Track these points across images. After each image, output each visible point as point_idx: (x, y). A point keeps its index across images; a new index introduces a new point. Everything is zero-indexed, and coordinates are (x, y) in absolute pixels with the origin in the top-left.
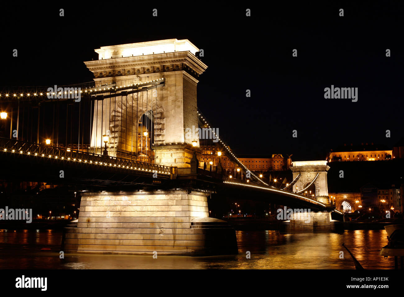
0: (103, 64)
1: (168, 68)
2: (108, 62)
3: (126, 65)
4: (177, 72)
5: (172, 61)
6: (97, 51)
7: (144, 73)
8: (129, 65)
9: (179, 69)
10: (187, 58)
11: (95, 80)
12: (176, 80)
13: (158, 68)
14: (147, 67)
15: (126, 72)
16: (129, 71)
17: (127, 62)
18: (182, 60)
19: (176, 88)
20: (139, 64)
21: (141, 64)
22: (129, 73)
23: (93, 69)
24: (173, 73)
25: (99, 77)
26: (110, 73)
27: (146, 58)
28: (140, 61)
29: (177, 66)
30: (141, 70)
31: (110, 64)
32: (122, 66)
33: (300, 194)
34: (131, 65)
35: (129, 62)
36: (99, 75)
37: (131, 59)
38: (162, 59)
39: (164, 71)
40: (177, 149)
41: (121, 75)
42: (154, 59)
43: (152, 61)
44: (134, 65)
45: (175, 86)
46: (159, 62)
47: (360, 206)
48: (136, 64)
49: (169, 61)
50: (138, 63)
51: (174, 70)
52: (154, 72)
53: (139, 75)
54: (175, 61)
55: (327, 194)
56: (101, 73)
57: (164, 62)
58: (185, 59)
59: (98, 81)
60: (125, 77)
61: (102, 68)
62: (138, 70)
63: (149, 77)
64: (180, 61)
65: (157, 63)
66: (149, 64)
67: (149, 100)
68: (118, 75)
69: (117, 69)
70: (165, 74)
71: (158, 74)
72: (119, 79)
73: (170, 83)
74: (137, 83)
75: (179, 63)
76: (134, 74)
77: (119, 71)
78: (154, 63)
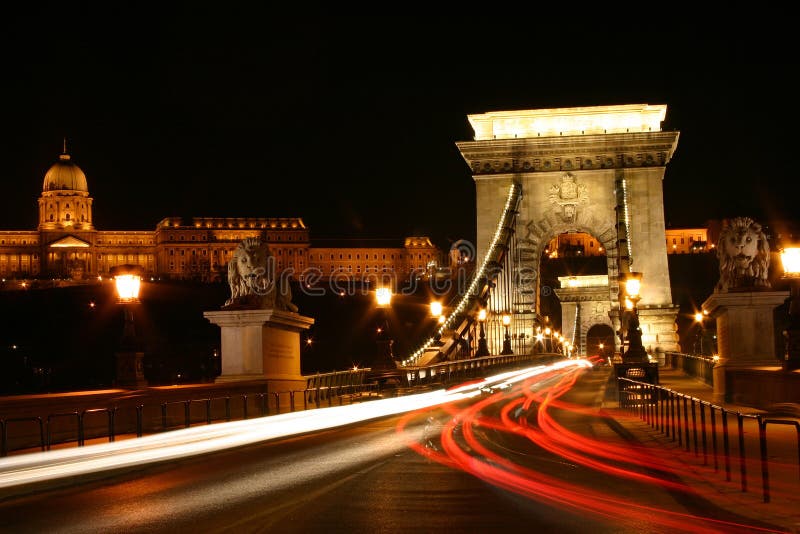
0: (497, 149)
1: (630, 159)
2: (507, 145)
3: (546, 153)
4: (650, 170)
5: (643, 148)
7: (582, 168)
8: (552, 152)
9: (653, 162)
11: (475, 177)
12: (648, 184)
13: (610, 159)
14: (592, 157)
15: (542, 165)
16: (547, 163)
17: (550, 146)
19: (648, 200)
20: (573, 151)
21: (578, 151)
22: (547, 167)
23: (472, 156)
24: (644, 169)
25: (483, 173)
26: (507, 164)
27: (590, 140)
28: (578, 145)
29: (650, 157)
30: (574, 163)
31: (513, 148)
32: (536, 153)
34: (557, 152)
35: (554, 146)
36: (482, 168)
37: (559, 141)
38: (622, 143)
39: (624, 166)
40: (660, 316)
41: (532, 170)
42: (607, 142)
43: (603, 147)
44: (562, 152)
45: (648, 195)
46: (617, 150)
48: (568, 152)
49: (637, 148)
50: (572, 149)
51: (644, 165)
52: (603, 167)
53: (572, 172)
54: (648, 148)
56: (487, 165)
57: (626, 149)
58: (670, 146)
59: (484, 181)
60: (540, 175)
61: (492, 156)
62: (568, 161)
63: (592, 176)
64: (658, 148)
65: (611, 149)
66: (592, 151)
67: (595, 222)
68: (524, 171)
69: (523, 159)
70: (627, 171)
71: (611, 171)
72: (528, 179)
73: (636, 189)
74: (567, 186)
75: (655, 153)
76: (561, 169)
77: (527, 163)
78: (605, 150)
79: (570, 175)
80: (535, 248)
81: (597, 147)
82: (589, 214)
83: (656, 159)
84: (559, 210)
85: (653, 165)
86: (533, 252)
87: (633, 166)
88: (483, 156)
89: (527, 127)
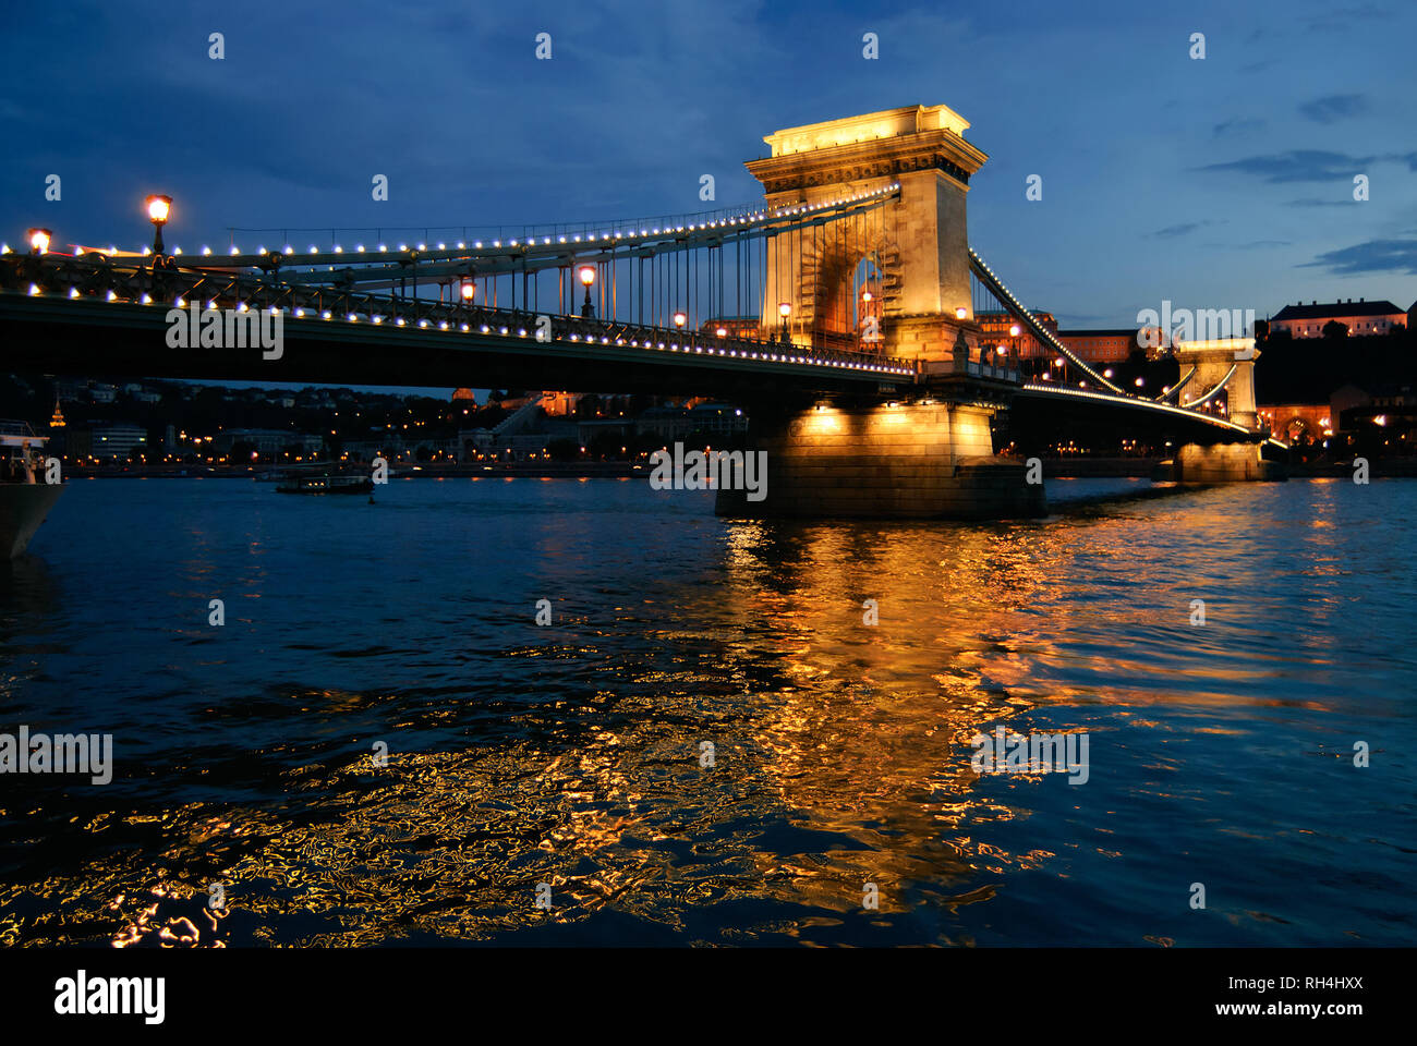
0: (780, 166)
1: (906, 164)
2: (790, 161)
3: (825, 165)
4: (924, 173)
5: (914, 151)
6: (767, 140)
7: (861, 178)
8: (830, 164)
9: (928, 165)
10: (944, 143)
11: (766, 197)
12: (923, 189)
13: (887, 167)
14: (865, 165)
15: (825, 178)
16: (830, 176)
18: (934, 147)
19: (923, 205)
21: (854, 161)
22: (830, 179)
23: (761, 176)
24: (917, 174)
25: (773, 192)
26: (794, 181)
27: (862, 148)
28: (852, 154)
29: (925, 160)
30: (853, 173)
31: (794, 164)
32: (816, 167)
33: (1192, 409)
34: (835, 164)
35: (832, 157)
37: (834, 152)
38: (893, 147)
39: (900, 171)
40: (927, 325)
41: (816, 184)
42: (878, 149)
43: (875, 153)
44: (839, 163)
45: (922, 200)
46: (889, 155)
47: (1329, 433)
48: (844, 162)
49: (909, 151)
50: (848, 158)
51: (919, 168)
52: (880, 174)
53: (850, 183)
54: (919, 150)
55: (1253, 408)
56: (778, 183)
57: (898, 153)
59: (774, 199)
60: (823, 189)
61: (776, 174)
62: (847, 171)
64: (929, 149)
65: (884, 156)
66: (868, 159)
68: (809, 186)
69: (808, 174)
70: (902, 176)
71: (886, 179)
72: (813, 194)
73: (911, 195)
75: (927, 155)
76: (841, 180)
77: (812, 178)
78: (879, 157)
79: (848, 185)
81: (870, 154)
83: (929, 162)
85: (926, 167)
87: (908, 169)
88: (771, 175)
89: (812, 141)
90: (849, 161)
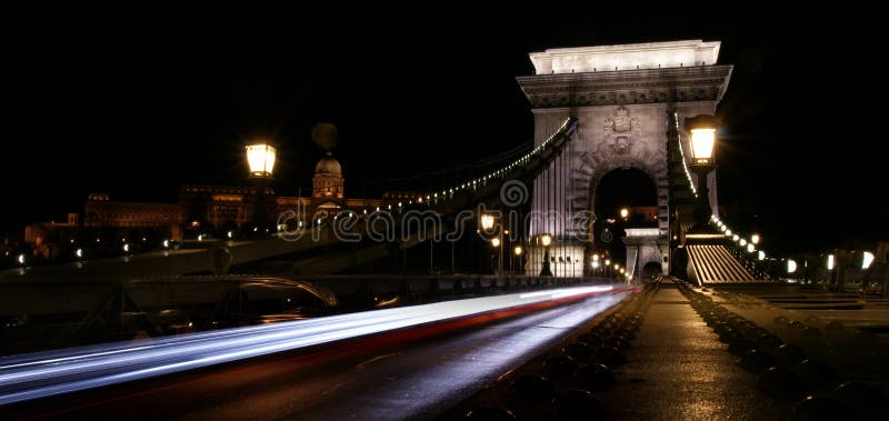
0: (554, 83)
1: (684, 94)
2: (566, 79)
3: (602, 87)
4: (702, 103)
5: (696, 83)
6: (533, 57)
7: (636, 102)
8: (606, 87)
9: (706, 96)
11: (533, 111)
13: (664, 95)
14: (641, 91)
16: (603, 97)
17: (605, 80)
18: (717, 81)
21: (632, 86)
22: (603, 102)
23: (531, 90)
24: (696, 103)
25: (542, 106)
26: (564, 99)
27: (643, 75)
28: (632, 79)
29: (702, 91)
30: (628, 97)
31: (570, 83)
32: (591, 87)
34: (612, 86)
35: (609, 80)
36: (541, 102)
37: (613, 76)
38: (676, 76)
39: (677, 100)
41: (588, 104)
42: (660, 77)
43: (657, 80)
44: (616, 86)
46: (669, 84)
48: (622, 86)
49: (690, 82)
50: (627, 83)
51: (697, 99)
52: (656, 101)
53: (626, 106)
54: (701, 82)
56: (546, 99)
57: (680, 84)
58: (723, 80)
59: (542, 114)
60: (596, 109)
61: (550, 90)
62: (623, 96)
63: (645, 110)
64: (711, 82)
65: (664, 84)
66: (646, 85)
67: (647, 154)
68: (580, 105)
69: (579, 94)
70: (679, 104)
71: (664, 105)
72: (583, 113)
74: (621, 120)
75: (707, 87)
76: (615, 103)
77: (583, 98)
78: (659, 85)
79: (624, 108)
80: (588, 178)
81: (651, 81)
82: (642, 146)
83: (708, 94)
84: (612, 142)
85: (706, 99)
86: (586, 181)
87: (685, 99)
88: (542, 91)
89: (584, 63)
90: (627, 86)
